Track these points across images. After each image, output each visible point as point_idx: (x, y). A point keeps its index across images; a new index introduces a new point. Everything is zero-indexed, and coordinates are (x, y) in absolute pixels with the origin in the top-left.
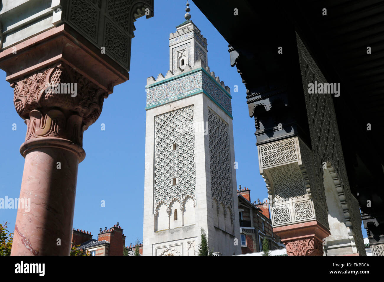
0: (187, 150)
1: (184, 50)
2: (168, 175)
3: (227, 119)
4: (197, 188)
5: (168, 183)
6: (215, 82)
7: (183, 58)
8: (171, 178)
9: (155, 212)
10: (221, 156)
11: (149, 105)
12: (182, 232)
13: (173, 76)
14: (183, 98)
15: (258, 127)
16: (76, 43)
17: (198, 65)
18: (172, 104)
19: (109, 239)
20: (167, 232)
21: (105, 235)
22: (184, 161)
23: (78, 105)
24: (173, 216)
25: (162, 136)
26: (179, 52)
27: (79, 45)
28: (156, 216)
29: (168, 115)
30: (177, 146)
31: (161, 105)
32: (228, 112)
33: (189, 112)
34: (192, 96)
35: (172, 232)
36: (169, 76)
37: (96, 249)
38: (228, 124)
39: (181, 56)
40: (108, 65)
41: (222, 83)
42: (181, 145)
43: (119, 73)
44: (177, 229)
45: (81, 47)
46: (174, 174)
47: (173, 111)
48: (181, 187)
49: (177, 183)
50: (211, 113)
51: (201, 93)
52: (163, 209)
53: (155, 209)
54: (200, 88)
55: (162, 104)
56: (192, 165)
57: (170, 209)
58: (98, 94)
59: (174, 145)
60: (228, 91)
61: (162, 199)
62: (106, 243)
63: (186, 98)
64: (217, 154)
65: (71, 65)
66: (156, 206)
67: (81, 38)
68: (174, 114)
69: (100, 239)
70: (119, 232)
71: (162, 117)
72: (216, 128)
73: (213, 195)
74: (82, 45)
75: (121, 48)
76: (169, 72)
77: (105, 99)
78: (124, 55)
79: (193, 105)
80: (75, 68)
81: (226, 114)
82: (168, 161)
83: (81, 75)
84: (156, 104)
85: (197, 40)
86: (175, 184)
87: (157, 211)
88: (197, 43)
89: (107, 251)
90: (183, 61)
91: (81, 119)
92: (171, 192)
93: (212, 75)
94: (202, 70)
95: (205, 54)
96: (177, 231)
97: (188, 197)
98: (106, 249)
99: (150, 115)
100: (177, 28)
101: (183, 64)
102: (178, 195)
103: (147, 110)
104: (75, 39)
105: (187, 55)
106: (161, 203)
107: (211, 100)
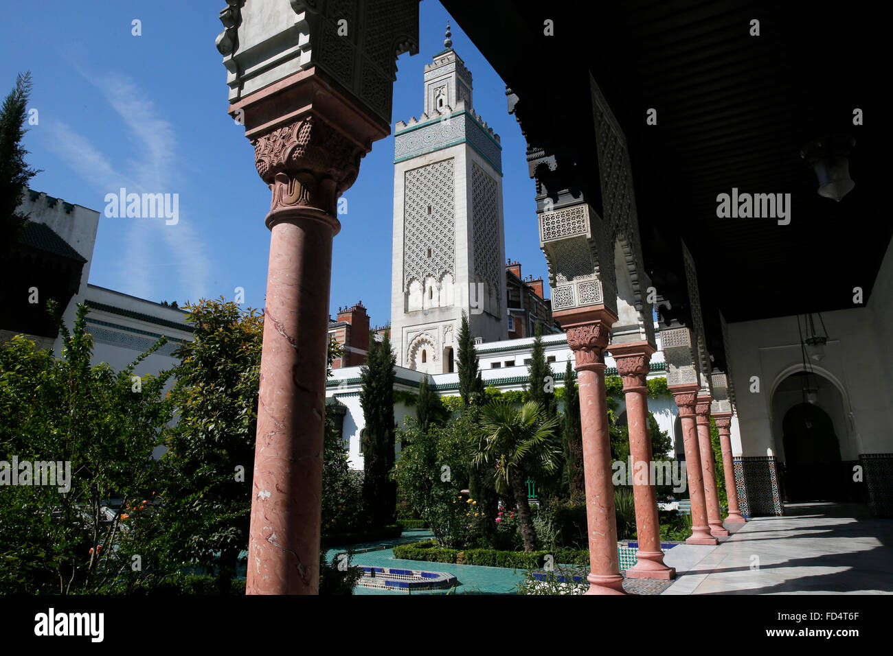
0: (445, 214)
1: (443, 87)
2: (421, 246)
3: (496, 176)
4: (457, 261)
5: (421, 254)
6: (481, 128)
7: (441, 97)
8: (425, 249)
9: (406, 290)
10: (487, 223)
11: (397, 158)
12: (437, 313)
13: (429, 120)
14: (441, 149)
15: (539, 191)
16: (327, 90)
17: (461, 107)
18: (427, 156)
19: (351, 320)
20: (420, 312)
21: (345, 315)
22: (441, 228)
23: (331, 167)
24: (427, 293)
25: (414, 197)
26: (436, 89)
27: (332, 93)
28: (407, 295)
29: (422, 170)
30: (432, 209)
31: (413, 158)
32: (498, 168)
33: (448, 167)
34: (452, 146)
35: (425, 313)
36: (423, 121)
37: (335, 331)
38: (496, 183)
39: (439, 95)
40: (366, 117)
41: (491, 130)
42: (437, 207)
43: (378, 126)
44: (432, 310)
45: (334, 95)
46: (429, 244)
47: (429, 165)
48: (438, 260)
49: (433, 255)
50: (476, 169)
51: (464, 142)
52: (415, 287)
53: (405, 285)
54: (462, 136)
55: (414, 156)
56: (451, 233)
57: (424, 285)
58: (355, 152)
59: (430, 208)
60: (497, 141)
61: (414, 274)
62: (347, 325)
63: (444, 148)
64: (482, 220)
65: (323, 118)
66: (406, 282)
67: (333, 83)
68: (429, 168)
69: (340, 320)
70: (362, 312)
71: (414, 173)
72: (482, 187)
73: (476, 269)
74: (336, 92)
75: (381, 95)
76: (423, 115)
77: (362, 159)
78: (385, 103)
79: (453, 158)
80: (327, 121)
81: (495, 169)
82: (422, 228)
83: (334, 130)
84: (406, 156)
85: (460, 75)
86: (429, 256)
87: (408, 289)
88: (460, 77)
89: (348, 333)
90: (441, 101)
91: (334, 184)
92: (424, 266)
93: (478, 119)
94: (467, 114)
95: (469, 92)
96: (432, 312)
97: (446, 272)
98: (347, 331)
99: (400, 170)
100: (434, 58)
101: (441, 105)
102: (434, 270)
103: (395, 164)
104: (328, 86)
105: (446, 94)
106: (413, 279)
107: (476, 151)
